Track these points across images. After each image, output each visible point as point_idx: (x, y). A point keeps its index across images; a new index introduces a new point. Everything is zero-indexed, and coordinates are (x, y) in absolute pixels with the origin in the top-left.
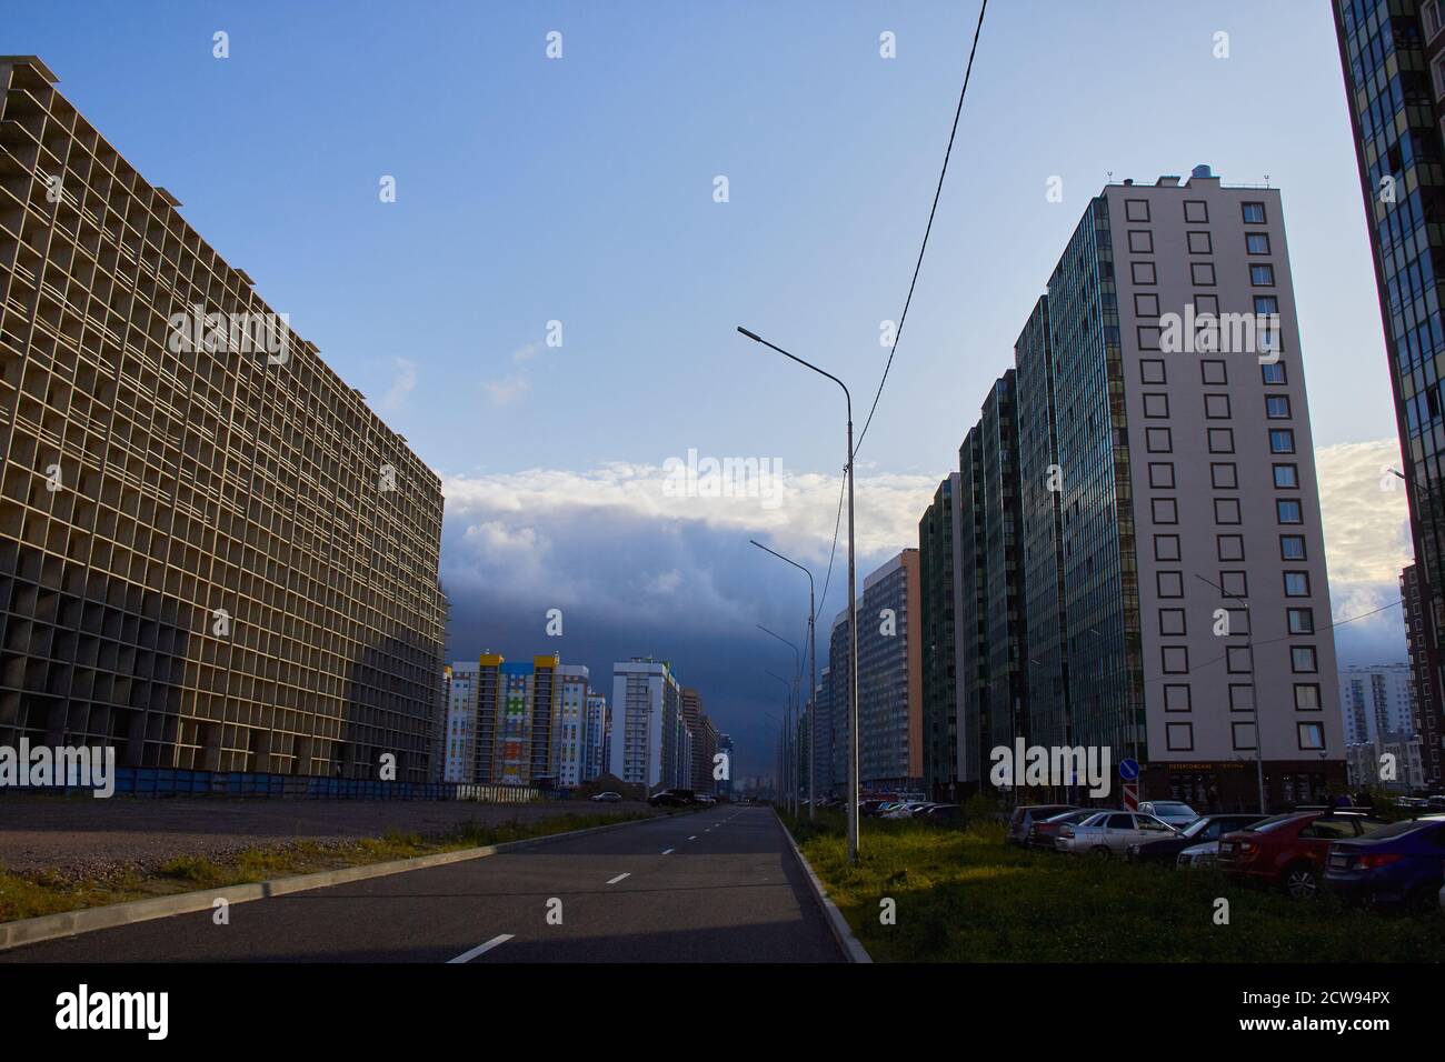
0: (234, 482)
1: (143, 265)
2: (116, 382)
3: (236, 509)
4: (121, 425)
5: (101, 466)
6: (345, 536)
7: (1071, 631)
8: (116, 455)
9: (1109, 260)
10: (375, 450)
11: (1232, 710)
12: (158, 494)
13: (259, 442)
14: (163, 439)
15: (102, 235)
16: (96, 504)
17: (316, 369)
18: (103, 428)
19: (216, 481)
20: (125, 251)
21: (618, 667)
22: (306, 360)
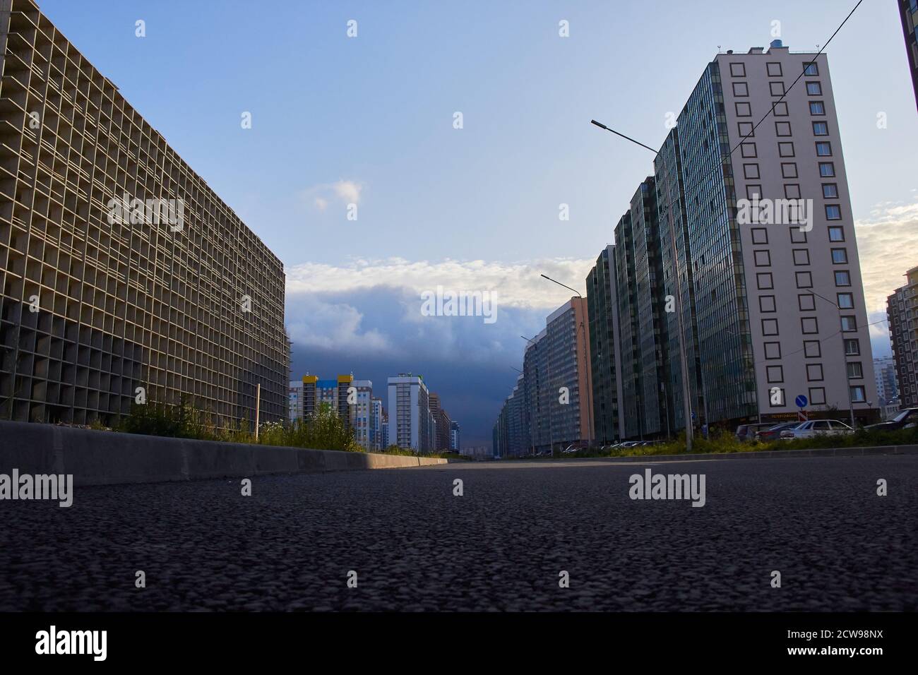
0: (162, 267)
1: (100, 127)
2: (89, 203)
3: (164, 284)
4: (93, 231)
5: (83, 258)
6: (229, 300)
7: (701, 337)
8: (91, 250)
9: (721, 102)
10: (243, 245)
11: (809, 381)
12: (118, 276)
13: (175, 241)
14: (118, 240)
15: (75, 108)
16: (81, 282)
17: (206, 193)
18: (83, 234)
19: (151, 266)
20: (89, 119)
21: (390, 380)
22: (200, 187)
